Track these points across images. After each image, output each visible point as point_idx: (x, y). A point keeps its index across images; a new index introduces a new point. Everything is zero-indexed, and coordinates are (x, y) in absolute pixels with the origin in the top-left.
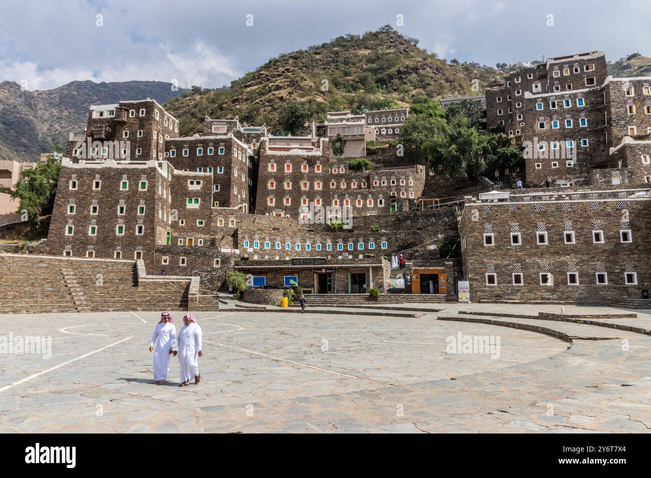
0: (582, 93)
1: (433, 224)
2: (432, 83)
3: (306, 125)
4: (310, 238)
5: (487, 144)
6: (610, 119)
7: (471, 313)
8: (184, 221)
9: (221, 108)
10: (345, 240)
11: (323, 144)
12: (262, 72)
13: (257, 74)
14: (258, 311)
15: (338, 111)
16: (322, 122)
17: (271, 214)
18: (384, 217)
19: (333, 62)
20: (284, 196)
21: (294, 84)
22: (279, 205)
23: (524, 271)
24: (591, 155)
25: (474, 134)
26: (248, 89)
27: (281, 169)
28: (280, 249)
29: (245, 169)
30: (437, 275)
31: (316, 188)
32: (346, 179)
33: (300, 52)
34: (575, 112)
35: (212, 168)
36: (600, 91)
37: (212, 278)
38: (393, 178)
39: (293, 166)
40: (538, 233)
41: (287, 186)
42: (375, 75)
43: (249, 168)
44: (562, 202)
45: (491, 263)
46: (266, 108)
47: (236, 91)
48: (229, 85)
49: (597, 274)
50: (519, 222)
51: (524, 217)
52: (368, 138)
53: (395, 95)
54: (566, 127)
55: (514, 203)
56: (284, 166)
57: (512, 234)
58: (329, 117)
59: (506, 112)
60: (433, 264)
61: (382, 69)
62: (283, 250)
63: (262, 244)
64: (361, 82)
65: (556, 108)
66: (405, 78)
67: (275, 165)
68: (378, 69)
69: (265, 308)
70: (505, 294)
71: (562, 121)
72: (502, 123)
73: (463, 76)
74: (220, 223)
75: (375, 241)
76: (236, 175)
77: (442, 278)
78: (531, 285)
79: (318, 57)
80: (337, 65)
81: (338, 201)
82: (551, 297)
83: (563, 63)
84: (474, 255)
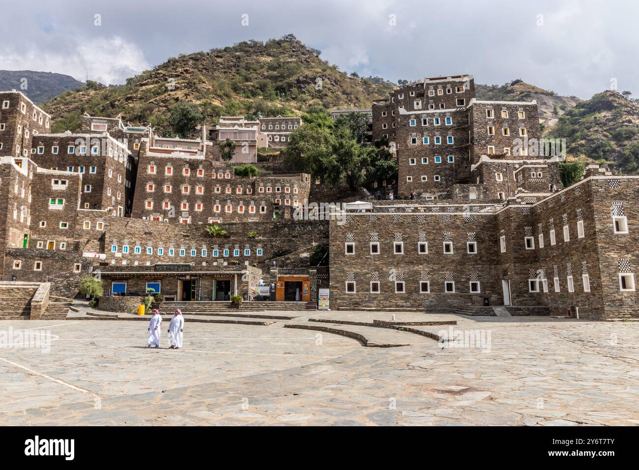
0: (451, 112)
1: (309, 232)
2: (330, 94)
3: (198, 127)
4: (185, 244)
5: (367, 155)
6: (473, 138)
7: (319, 321)
8: (45, 222)
9: (113, 105)
10: (221, 247)
11: (207, 148)
12: (160, 72)
13: (154, 73)
14: (110, 319)
15: (233, 115)
16: (215, 126)
17: (148, 218)
18: (263, 223)
19: (234, 66)
20: (162, 200)
21: (191, 86)
22: (158, 209)
23: (381, 280)
24: (456, 171)
25: (355, 146)
26: (144, 88)
27: (161, 172)
28: (152, 254)
29: (122, 171)
30: (301, 282)
31: (197, 192)
32: (232, 185)
33: (201, 54)
34: (444, 130)
35: (84, 167)
36: (466, 111)
37: (69, 284)
38: (278, 186)
39: (174, 169)
40: (395, 243)
41: (167, 189)
42: (275, 82)
43: (127, 169)
44: (417, 214)
45: (351, 271)
46: (161, 108)
47: (131, 89)
48: (125, 83)
49: (446, 282)
50: (378, 232)
51: (383, 228)
52: (259, 145)
53: (293, 103)
54: (436, 144)
55: (375, 214)
56: (164, 169)
57: (371, 243)
58: (221, 121)
59: (390, 126)
60: (297, 272)
61: (282, 77)
62: (155, 256)
63: (132, 249)
64: (261, 89)
65: (427, 125)
66: (304, 88)
67: (155, 167)
68: (279, 77)
69: (117, 316)
70: (362, 301)
71: (432, 138)
72: (386, 136)
73: (362, 89)
74: (86, 225)
75: (251, 248)
76: (110, 176)
77: (306, 285)
78: (387, 293)
79: (219, 60)
80: (238, 70)
81: (220, 206)
82: (404, 304)
83: (437, 84)
84: (335, 263)
